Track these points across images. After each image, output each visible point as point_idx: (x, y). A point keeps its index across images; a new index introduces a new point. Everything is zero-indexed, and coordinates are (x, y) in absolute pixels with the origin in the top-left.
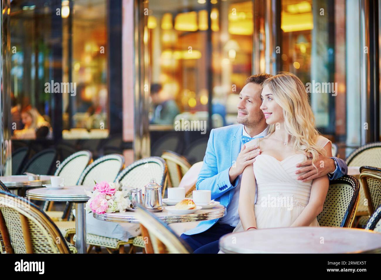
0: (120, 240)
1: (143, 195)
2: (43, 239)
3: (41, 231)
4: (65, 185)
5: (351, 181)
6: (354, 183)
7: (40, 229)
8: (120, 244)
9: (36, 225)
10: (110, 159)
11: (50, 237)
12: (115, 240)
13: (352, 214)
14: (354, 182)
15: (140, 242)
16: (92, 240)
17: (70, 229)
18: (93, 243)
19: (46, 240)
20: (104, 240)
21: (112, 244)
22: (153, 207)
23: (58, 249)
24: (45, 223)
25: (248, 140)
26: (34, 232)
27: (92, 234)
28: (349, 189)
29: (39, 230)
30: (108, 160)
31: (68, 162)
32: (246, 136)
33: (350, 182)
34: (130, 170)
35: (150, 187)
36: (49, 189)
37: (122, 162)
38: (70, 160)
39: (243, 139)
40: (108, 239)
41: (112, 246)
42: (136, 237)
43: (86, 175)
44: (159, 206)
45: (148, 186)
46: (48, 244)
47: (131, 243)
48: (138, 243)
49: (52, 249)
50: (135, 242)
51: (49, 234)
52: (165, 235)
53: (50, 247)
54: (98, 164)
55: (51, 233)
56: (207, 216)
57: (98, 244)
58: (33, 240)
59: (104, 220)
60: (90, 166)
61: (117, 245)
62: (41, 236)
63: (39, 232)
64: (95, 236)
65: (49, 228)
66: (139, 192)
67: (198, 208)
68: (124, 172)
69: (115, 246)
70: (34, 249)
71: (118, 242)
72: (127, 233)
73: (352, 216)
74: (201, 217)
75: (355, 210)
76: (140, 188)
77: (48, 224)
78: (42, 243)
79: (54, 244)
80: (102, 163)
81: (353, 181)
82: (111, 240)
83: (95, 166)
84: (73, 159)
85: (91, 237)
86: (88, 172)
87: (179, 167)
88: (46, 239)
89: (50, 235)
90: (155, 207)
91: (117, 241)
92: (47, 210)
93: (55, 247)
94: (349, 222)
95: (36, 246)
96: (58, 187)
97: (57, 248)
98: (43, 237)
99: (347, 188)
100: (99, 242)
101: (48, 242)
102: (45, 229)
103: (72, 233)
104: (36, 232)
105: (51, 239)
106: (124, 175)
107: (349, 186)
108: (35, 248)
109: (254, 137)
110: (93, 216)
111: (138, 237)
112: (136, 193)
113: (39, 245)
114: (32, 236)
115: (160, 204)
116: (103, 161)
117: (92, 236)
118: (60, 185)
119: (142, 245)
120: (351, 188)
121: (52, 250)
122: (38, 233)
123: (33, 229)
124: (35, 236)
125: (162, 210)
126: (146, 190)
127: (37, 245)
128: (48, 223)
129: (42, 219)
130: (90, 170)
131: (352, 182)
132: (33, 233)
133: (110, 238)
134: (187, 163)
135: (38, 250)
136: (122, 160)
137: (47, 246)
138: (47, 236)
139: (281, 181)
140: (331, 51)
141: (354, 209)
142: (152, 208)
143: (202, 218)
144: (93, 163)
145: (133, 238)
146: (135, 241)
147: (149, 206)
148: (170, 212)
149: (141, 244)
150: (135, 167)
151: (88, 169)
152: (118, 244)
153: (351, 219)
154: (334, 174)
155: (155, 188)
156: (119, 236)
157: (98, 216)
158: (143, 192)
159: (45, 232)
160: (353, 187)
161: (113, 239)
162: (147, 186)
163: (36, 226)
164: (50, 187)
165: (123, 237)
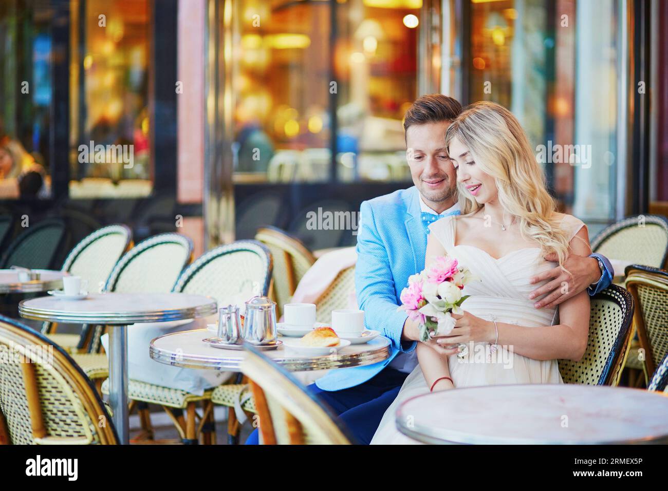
0: (188, 393)
1: (242, 317)
2: (63, 401)
3: (59, 386)
4: (88, 293)
5: (617, 295)
6: (623, 299)
7: (58, 383)
8: (189, 400)
9: (49, 374)
10: (166, 243)
11: (76, 397)
12: (179, 394)
13: (620, 357)
14: (623, 297)
15: (226, 397)
16: (137, 392)
17: (94, 370)
18: (138, 396)
19: (68, 403)
20: (160, 392)
21: (175, 400)
22: (261, 340)
23: (91, 419)
24: (67, 371)
25: (433, 219)
26: (45, 387)
27: (137, 381)
28: (614, 309)
29: (55, 385)
30: (162, 243)
31: (87, 245)
32: (428, 212)
33: (616, 297)
34: (204, 265)
35: (255, 304)
36: (60, 300)
37: (190, 248)
38: (91, 242)
39: (424, 218)
40: (166, 390)
41: (173, 403)
42: (217, 387)
43: (122, 270)
44: (271, 339)
45: (252, 303)
46: (71, 410)
47: (208, 397)
48: (221, 398)
49: (79, 419)
50: (216, 397)
51: (74, 391)
52: (300, 405)
53: (76, 415)
54: (144, 250)
55: (78, 391)
56: (359, 358)
57: (149, 398)
58: (43, 403)
59: (170, 363)
60: (129, 255)
61: (184, 403)
62: (58, 396)
63: (56, 388)
64: (143, 385)
65: (75, 381)
66: (235, 312)
67: (344, 343)
68: (193, 267)
69: (179, 404)
70: (45, 419)
71: (185, 397)
72: (201, 381)
73: (621, 361)
74: (348, 360)
75: (626, 348)
76: (236, 306)
77: (71, 374)
78: (61, 408)
79: (84, 410)
80: (151, 248)
81: (621, 296)
82: (172, 392)
83: (139, 253)
84: (96, 239)
85: (135, 385)
86: (126, 265)
87: (289, 257)
88: (69, 401)
89: (76, 394)
90: (265, 341)
91: (184, 395)
92: (48, 332)
93: (85, 415)
94: (616, 371)
95: (49, 413)
96: (78, 296)
97: (88, 418)
98: (62, 396)
99: (609, 308)
100: (150, 396)
101: (71, 407)
102: (68, 382)
103: (98, 376)
104: (49, 388)
105: (78, 401)
106: (194, 273)
107: (613, 305)
108: (47, 417)
109: (442, 213)
110: (150, 356)
111: (221, 388)
112: (229, 315)
113: (55, 411)
114: (42, 395)
115: (274, 335)
116: (153, 246)
117: (137, 383)
118: (81, 292)
119: (229, 401)
120: (618, 308)
121: (79, 421)
122: (54, 390)
123: (45, 383)
124: (47, 395)
125: (277, 347)
126: (247, 309)
127: (51, 411)
128: (73, 371)
129: (62, 365)
130: (130, 261)
131: (620, 298)
132: (44, 390)
133: (169, 389)
134: (302, 249)
135: (53, 420)
136: (190, 244)
137: (71, 415)
138: (71, 396)
139: (497, 294)
140: (550, 43)
141: (624, 347)
142: (259, 343)
143: (349, 363)
144: (134, 250)
145: (212, 389)
146: (216, 394)
147: (254, 339)
148: (291, 351)
149: (226, 400)
150: (214, 258)
151: (125, 259)
152: (185, 400)
153: (619, 366)
154: (597, 284)
155: (265, 307)
156: (188, 386)
157: (159, 357)
158: (241, 312)
159: (67, 389)
160: (622, 306)
161: (176, 390)
162: (250, 303)
163: (50, 377)
164: (63, 295)
165: (194, 387)
